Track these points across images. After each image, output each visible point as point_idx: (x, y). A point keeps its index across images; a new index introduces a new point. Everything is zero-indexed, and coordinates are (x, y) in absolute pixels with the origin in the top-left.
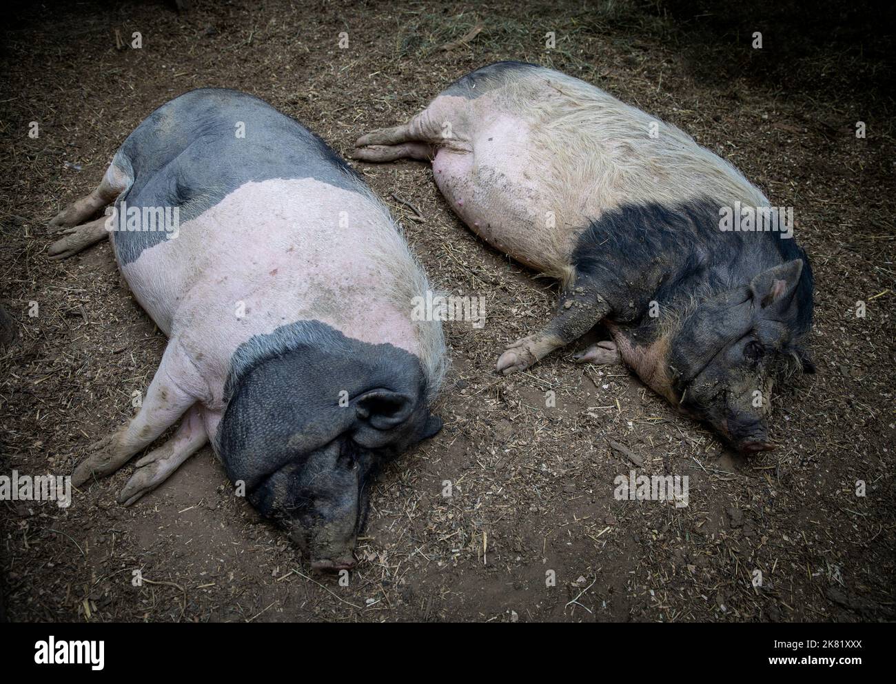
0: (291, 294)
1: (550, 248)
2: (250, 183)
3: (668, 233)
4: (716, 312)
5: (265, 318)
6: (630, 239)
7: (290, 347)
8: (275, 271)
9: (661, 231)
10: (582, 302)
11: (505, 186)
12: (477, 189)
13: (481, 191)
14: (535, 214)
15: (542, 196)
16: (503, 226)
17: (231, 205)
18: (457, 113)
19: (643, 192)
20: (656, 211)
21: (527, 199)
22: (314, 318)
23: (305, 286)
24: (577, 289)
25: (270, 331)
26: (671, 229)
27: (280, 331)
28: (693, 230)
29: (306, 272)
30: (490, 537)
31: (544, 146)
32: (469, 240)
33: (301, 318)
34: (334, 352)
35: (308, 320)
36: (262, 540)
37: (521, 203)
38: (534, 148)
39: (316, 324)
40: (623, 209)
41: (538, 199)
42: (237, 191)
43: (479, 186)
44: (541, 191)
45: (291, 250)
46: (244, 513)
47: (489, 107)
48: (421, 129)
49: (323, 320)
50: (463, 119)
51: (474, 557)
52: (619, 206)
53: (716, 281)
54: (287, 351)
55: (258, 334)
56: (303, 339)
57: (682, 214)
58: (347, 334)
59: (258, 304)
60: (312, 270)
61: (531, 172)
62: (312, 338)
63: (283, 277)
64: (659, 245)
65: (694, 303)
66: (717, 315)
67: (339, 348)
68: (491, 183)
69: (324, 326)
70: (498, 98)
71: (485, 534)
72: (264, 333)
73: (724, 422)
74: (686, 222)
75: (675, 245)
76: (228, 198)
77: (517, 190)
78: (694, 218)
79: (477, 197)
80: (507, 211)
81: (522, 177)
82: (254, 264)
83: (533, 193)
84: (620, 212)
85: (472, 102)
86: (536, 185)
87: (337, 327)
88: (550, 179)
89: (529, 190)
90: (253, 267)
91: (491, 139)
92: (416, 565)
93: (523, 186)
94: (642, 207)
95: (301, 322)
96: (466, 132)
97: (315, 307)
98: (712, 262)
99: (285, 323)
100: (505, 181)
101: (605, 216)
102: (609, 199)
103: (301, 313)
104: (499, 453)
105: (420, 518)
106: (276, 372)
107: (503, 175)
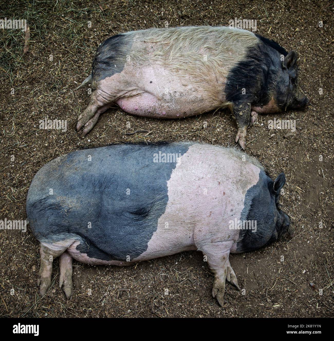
0: (235, 193)
1: (214, 102)
2: (168, 182)
3: (253, 69)
4: (282, 81)
5: (239, 206)
6: (244, 80)
7: (251, 204)
8: (224, 193)
9: (251, 70)
10: (245, 109)
11: (181, 95)
12: (169, 104)
13: (171, 103)
14: (201, 96)
15: (197, 88)
16: (191, 108)
17: (175, 194)
18: (120, 82)
19: (232, 61)
20: (242, 64)
21: (193, 93)
22: (246, 190)
23: (235, 186)
24: (240, 107)
25: (243, 207)
26: (252, 67)
27: (245, 204)
28: (257, 62)
29: (230, 183)
30: (299, 186)
31: (178, 70)
32: (172, 123)
33: (245, 194)
34: (259, 191)
35: (246, 193)
36: (271, 250)
37: (192, 96)
38: (175, 73)
39: (249, 191)
40: (232, 72)
41: (196, 90)
42: (169, 189)
43: (168, 102)
44: (195, 86)
45: (219, 183)
46: (259, 252)
47: (133, 70)
48: (106, 100)
49: (249, 188)
50: (126, 83)
51: (302, 194)
52: (229, 72)
53: (274, 72)
54: (251, 205)
55: (241, 211)
56: (251, 198)
57: (250, 60)
58: (255, 184)
59: (232, 205)
60: (231, 181)
61: (185, 83)
62: (252, 195)
63: (227, 192)
64: (254, 75)
65: (275, 83)
66: (283, 81)
67: (258, 189)
68: (173, 98)
69: (250, 189)
70: (133, 63)
71: (297, 187)
72: (242, 209)
73: (298, 105)
74: (253, 61)
75: (258, 70)
76: (169, 194)
77: (187, 93)
78: (253, 58)
79: (172, 107)
80: (189, 102)
81: (184, 87)
82: (216, 199)
83: (193, 90)
84: (232, 74)
85: (123, 73)
86: (191, 86)
87: (252, 185)
88: (194, 80)
89: (191, 89)
90: (216, 200)
91: (151, 82)
92: (297, 210)
93: (187, 90)
94: (238, 67)
95: (246, 195)
96: (131, 86)
97: (243, 188)
98: (269, 67)
99: (244, 201)
100: (179, 93)
101: (228, 78)
102: (225, 72)
103: (243, 193)
104: (273, 168)
105: (284, 201)
106: (255, 213)
107: (175, 92)
